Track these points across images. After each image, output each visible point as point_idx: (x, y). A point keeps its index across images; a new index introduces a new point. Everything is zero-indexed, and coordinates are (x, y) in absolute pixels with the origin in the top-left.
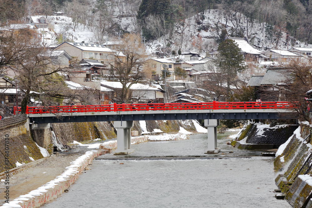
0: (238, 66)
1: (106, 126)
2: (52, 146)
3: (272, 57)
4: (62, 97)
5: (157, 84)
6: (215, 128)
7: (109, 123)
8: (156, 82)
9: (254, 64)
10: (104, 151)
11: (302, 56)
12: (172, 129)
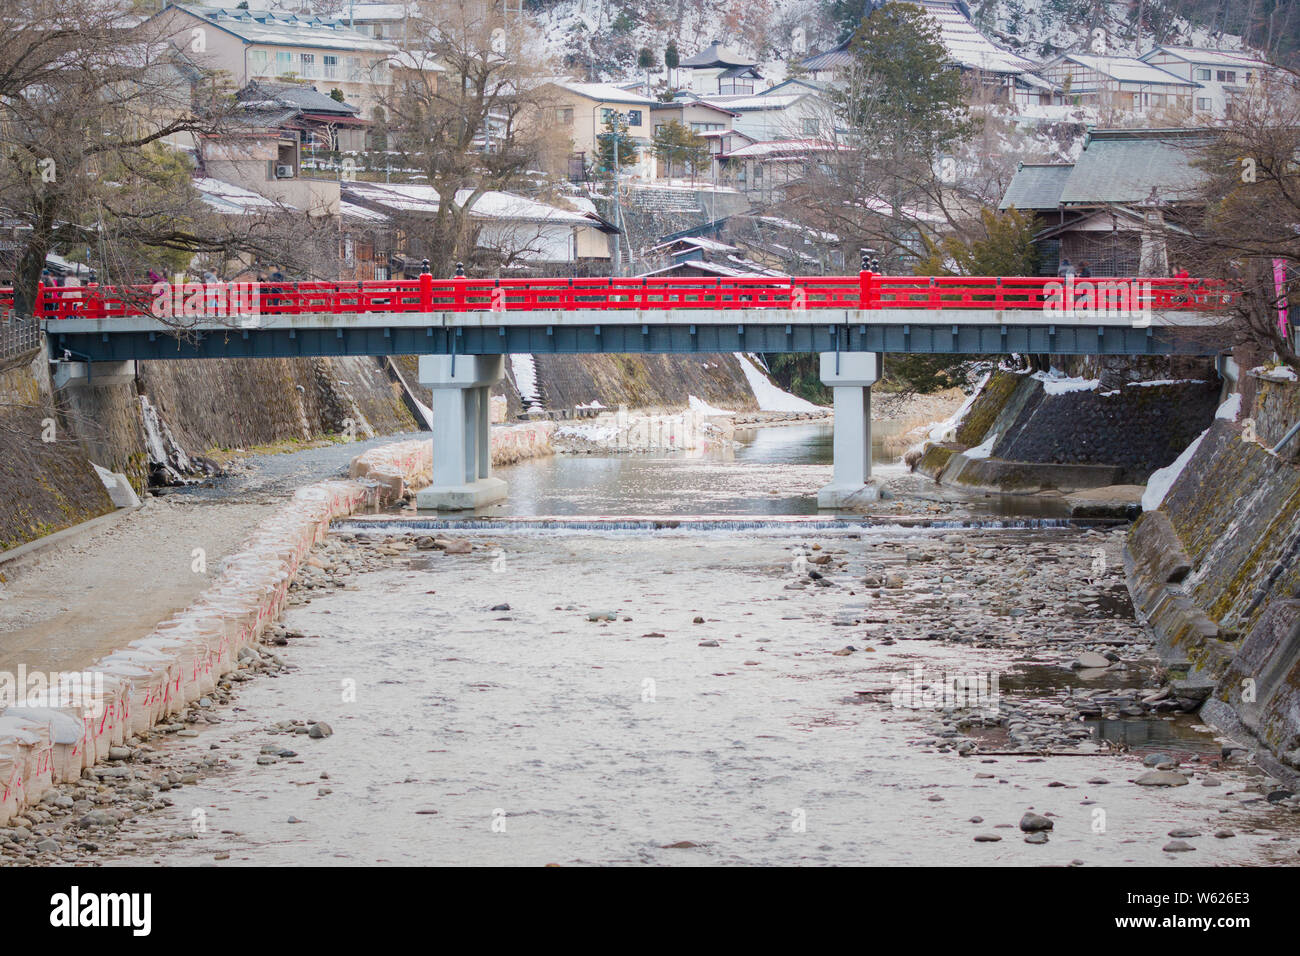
0: (940, 122)
1: (366, 377)
2: (143, 463)
3: (1073, 87)
4: (194, 247)
5: (578, 194)
6: (867, 391)
7: (382, 362)
8: (575, 188)
9: (995, 114)
10: (373, 485)
11: (1199, 86)
12: (650, 393)
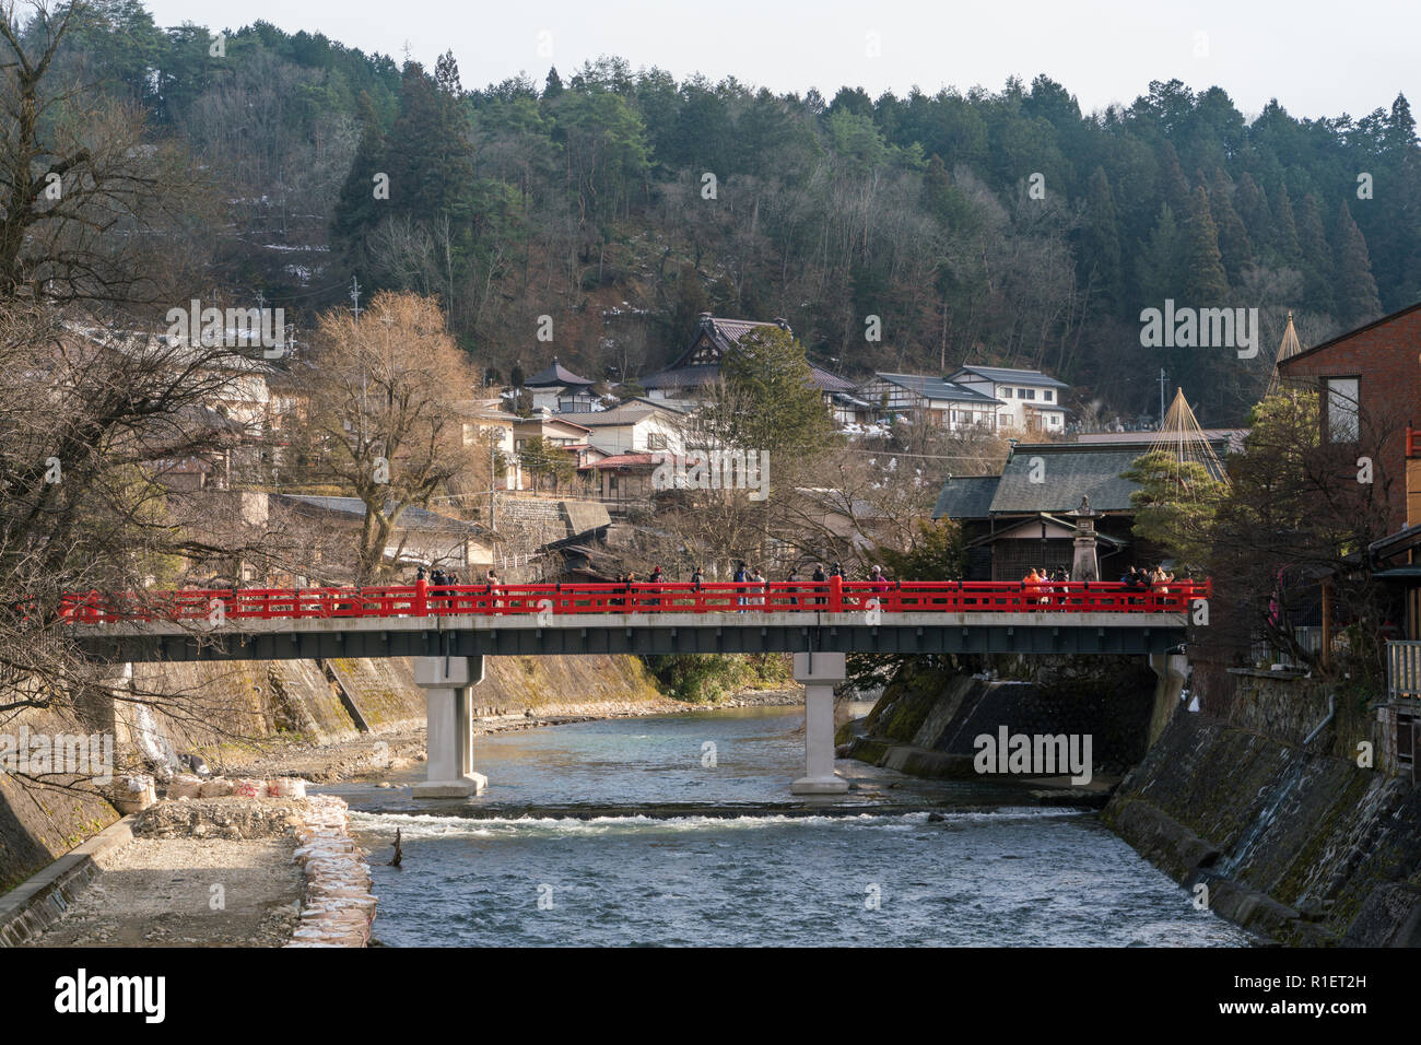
1: (309, 678)
3: (890, 404)
11: (1003, 403)
12: (548, 692)
